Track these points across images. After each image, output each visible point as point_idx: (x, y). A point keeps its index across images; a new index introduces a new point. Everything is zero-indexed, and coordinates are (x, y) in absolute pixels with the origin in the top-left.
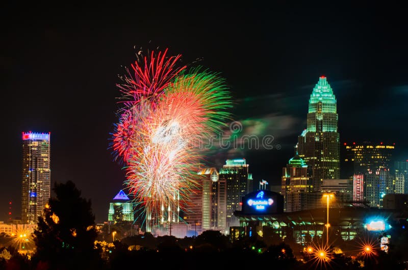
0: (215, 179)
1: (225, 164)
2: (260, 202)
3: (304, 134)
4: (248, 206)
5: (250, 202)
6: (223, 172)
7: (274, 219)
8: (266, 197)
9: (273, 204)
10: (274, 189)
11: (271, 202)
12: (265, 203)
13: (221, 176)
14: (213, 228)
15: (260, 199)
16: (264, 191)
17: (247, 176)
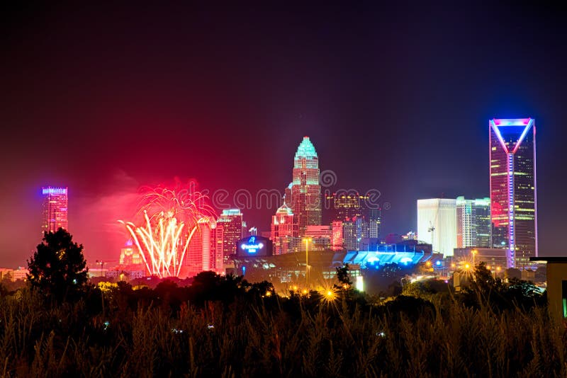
0: (213, 226)
1: (222, 213)
2: (252, 246)
3: (290, 187)
4: (241, 249)
5: (244, 247)
6: (221, 220)
7: (264, 261)
8: (256, 242)
9: (263, 248)
10: (264, 234)
11: (261, 246)
12: (256, 247)
13: (218, 224)
14: (213, 270)
15: (251, 243)
16: (255, 237)
17: (241, 225)
